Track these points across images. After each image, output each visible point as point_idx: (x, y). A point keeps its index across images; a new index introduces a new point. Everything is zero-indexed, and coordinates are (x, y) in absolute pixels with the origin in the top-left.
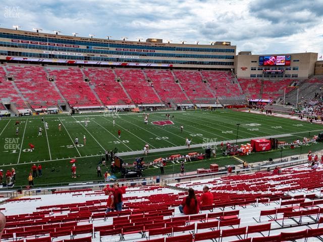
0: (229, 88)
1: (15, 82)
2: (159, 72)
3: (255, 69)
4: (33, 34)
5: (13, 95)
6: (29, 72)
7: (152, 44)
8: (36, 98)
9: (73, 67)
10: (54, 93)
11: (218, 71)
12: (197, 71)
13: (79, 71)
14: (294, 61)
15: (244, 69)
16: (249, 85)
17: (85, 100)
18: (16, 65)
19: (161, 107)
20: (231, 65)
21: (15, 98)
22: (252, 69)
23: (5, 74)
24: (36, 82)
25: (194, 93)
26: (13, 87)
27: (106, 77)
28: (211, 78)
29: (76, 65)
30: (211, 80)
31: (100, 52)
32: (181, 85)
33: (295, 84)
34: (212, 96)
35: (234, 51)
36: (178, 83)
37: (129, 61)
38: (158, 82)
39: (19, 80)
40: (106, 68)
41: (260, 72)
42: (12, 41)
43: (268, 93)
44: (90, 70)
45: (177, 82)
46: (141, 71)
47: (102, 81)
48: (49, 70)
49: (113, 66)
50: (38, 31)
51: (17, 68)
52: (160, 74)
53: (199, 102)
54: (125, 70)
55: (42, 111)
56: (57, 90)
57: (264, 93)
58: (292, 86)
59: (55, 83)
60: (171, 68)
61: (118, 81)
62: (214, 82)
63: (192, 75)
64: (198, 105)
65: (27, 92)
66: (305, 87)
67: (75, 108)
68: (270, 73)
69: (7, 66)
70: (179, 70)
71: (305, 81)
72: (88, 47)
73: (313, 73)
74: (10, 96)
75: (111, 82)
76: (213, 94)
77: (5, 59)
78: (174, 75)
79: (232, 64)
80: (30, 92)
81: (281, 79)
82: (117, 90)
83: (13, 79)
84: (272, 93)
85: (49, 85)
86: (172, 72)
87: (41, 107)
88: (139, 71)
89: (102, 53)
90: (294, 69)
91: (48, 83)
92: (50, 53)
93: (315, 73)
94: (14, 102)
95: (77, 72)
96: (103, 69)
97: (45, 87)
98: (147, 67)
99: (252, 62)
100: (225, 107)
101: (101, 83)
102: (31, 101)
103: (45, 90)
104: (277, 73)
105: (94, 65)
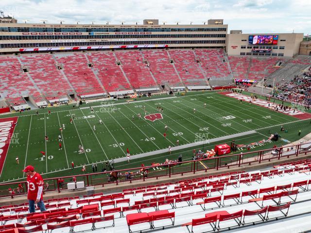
0: (219, 67)
1: (30, 73)
2: (156, 53)
3: (245, 48)
4: (40, 26)
5: (30, 87)
6: (40, 62)
7: (149, 27)
8: (49, 89)
9: (78, 53)
10: (64, 82)
11: (210, 49)
12: (191, 50)
13: (83, 56)
14: (281, 40)
15: (234, 47)
16: (238, 64)
17: (91, 87)
18: (29, 56)
19: (156, 91)
20: (222, 43)
21: (32, 91)
22: (242, 48)
23: (20, 65)
24: (47, 72)
25: (187, 74)
26: (29, 79)
27: (107, 61)
28: (203, 57)
29: (80, 50)
30: (203, 59)
31: (101, 37)
32: (175, 65)
33: (280, 63)
34: (203, 77)
35: (225, 30)
36: (173, 64)
37: (128, 43)
38: (154, 63)
39: (33, 71)
40: (107, 51)
41: (249, 51)
42: (23, 34)
43: (255, 73)
44: (93, 54)
45: (172, 62)
46: (139, 53)
47: (104, 65)
48: (57, 58)
49: (113, 49)
50: (44, 22)
51: (29, 58)
52: (156, 54)
53: (190, 84)
54: (124, 52)
55: (56, 103)
56: (65, 78)
57: (250, 72)
58: (277, 65)
59: (64, 71)
60: (167, 48)
61: (119, 64)
62: (206, 61)
63: (186, 54)
64: (189, 88)
65: (41, 83)
66: (289, 67)
67: (82, 97)
68: (258, 51)
69: (21, 57)
70: (174, 50)
71: (289, 61)
72: (90, 34)
73: (298, 52)
74: (27, 88)
75: (112, 67)
76: (203, 74)
77: (19, 51)
78: (169, 55)
79: (224, 42)
80: (43, 82)
81: (268, 58)
82: (117, 74)
83: (28, 70)
84: (257, 73)
85: (58, 75)
86: (168, 52)
87: (54, 98)
88: (137, 53)
89: (103, 38)
90: (280, 48)
91: (57, 71)
92: (57, 42)
93: (299, 53)
94: (32, 94)
95: (81, 57)
96: (105, 52)
97: (55, 77)
98: (144, 48)
99: (242, 40)
100: (214, 89)
101: (103, 68)
102: (45, 92)
103: (56, 79)
104: (265, 51)
105: (97, 50)
